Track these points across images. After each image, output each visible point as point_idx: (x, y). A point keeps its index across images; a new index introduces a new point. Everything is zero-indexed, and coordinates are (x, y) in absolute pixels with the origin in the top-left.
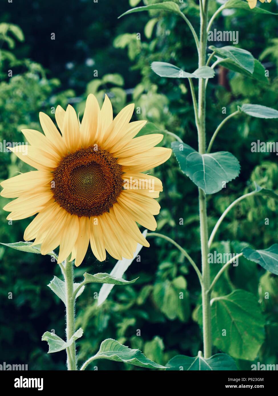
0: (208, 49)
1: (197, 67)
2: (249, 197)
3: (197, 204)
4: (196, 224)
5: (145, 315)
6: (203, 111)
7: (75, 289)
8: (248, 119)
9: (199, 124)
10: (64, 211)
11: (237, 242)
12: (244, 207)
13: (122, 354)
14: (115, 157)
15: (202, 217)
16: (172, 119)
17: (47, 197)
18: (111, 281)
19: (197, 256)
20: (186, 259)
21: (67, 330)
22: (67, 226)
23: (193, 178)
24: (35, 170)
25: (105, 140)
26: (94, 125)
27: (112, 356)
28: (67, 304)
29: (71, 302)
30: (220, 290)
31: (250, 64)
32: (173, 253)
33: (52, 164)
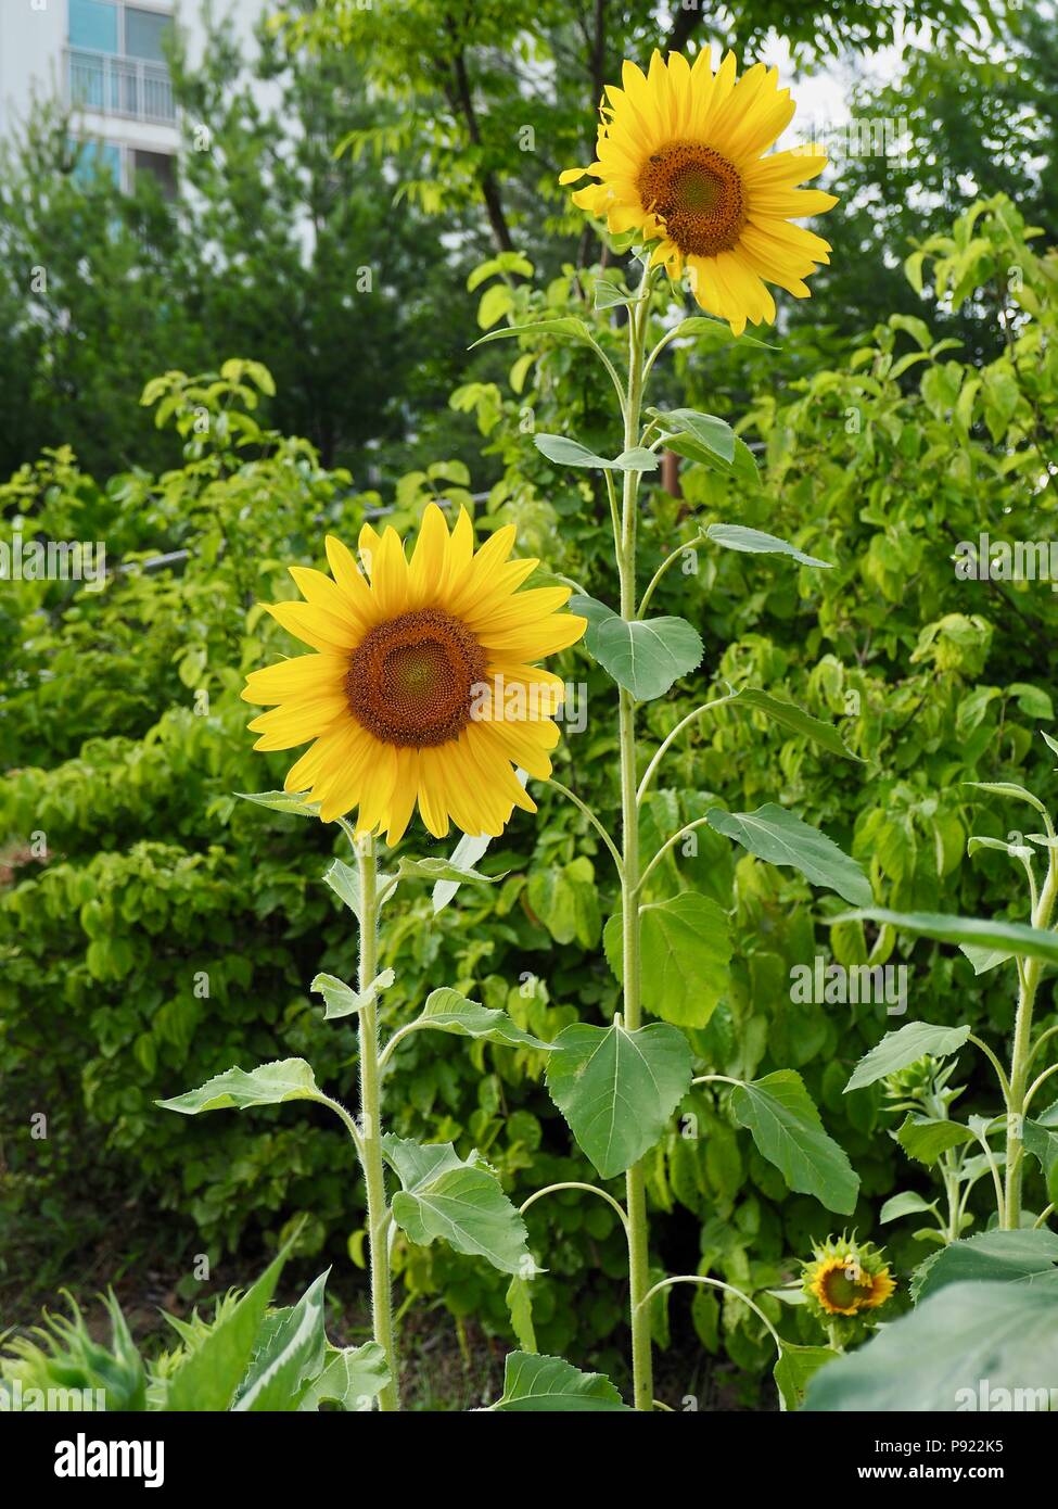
0: (643, 413)
1: (621, 451)
2: (719, 706)
3: (615, 717)
4: (612, 756)
5: (512, 936)
6: (630, 536)
7: (378, 890)
8: (717, 551)
9: (622, 561)
10: (369, 736)
11: (692, 791)
12: (706, 724)
13: (470, 1019)
14: (474, 630)
15: (625, 743)
16: (564, 550)
17: (334, 707)
18: (452, 875)
19: (613, 820)
20: (591, 826)
21: (361, 970)
22: (373, 765)
23: (611, 669)
24: (313, 651)
25: (455, 597)
26: (435, 565)
27: (448, 1025)
28: (362, 920)
29: (370, 914)
30: (658, 887)
31: (726, 445)
32: (567, 813)
33: (348, 641)
